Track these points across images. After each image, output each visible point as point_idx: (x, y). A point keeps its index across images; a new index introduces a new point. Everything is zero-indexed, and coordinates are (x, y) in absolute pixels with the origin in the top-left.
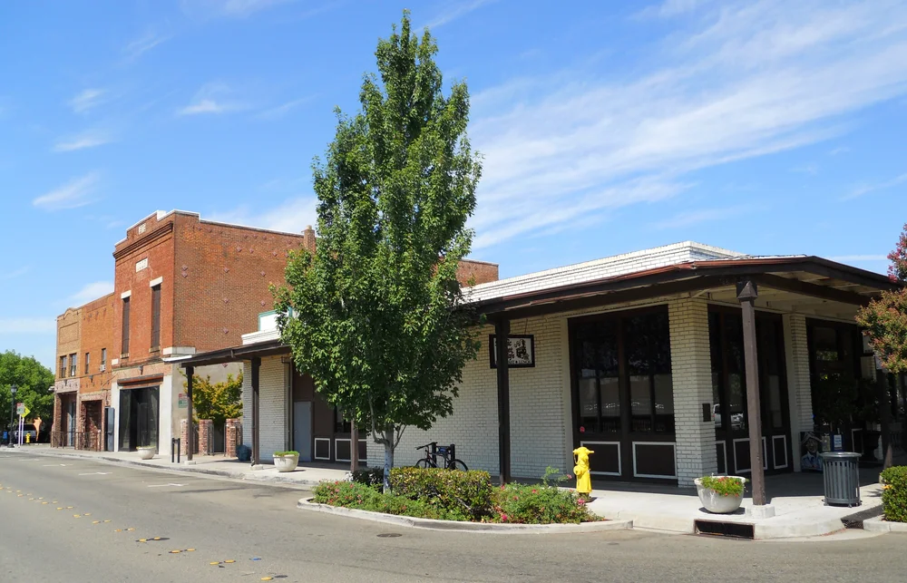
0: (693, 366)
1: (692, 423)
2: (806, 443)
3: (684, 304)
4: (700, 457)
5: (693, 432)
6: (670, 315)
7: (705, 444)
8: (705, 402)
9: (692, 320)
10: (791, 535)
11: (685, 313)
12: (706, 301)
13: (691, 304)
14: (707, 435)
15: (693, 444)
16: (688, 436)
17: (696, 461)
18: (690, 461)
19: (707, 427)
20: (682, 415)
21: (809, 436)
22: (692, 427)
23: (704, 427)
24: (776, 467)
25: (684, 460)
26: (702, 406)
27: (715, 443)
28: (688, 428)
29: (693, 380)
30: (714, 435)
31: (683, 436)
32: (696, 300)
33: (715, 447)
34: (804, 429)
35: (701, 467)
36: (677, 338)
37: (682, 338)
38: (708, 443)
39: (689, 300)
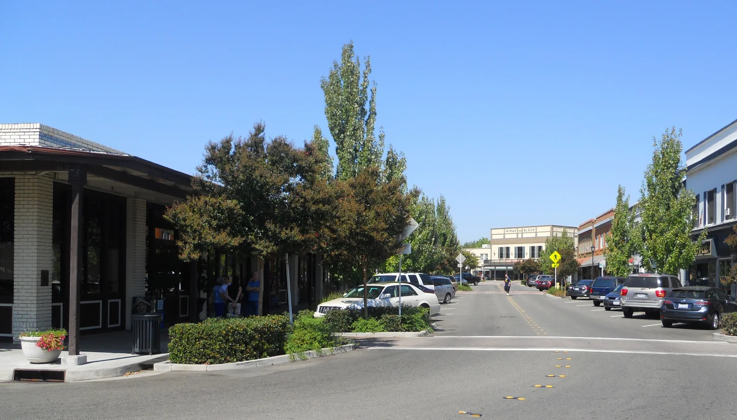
0: (34, 236)
1: (30, 287)
2: (137, 306)
3: (31, 180)
4: (35, 317)
5: (30, 295)
6: (16, 188)
7: (41, 305)
8: (44, 269)
9: (36, 195)
10: (95, 377)
11: (30, 188)
12: (52, 180)
13: (36, 180)
14: (44, 298)
15: (29, 305)
16: (26, 298)
17: (32, 320)
18: (25, 320)
19: (44, 291)
20: (21, 280)
21: (141, 300)
22: (29, 291)
23: (41, 291)
24: (109, 326)
25: (20, 320)
26: (40, 273)
27: (51, 305)
28: (26, 291)
29: (34, 249)
30: (51, 297)
31: (20, 298)
32: (42, 178)
33: (51, 308)
34: (136, 295)
35: (35, 326)
36: (21, 210)
37: (27, 210)
38: (44, 305)
39: (35, 177)
